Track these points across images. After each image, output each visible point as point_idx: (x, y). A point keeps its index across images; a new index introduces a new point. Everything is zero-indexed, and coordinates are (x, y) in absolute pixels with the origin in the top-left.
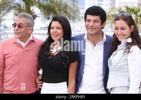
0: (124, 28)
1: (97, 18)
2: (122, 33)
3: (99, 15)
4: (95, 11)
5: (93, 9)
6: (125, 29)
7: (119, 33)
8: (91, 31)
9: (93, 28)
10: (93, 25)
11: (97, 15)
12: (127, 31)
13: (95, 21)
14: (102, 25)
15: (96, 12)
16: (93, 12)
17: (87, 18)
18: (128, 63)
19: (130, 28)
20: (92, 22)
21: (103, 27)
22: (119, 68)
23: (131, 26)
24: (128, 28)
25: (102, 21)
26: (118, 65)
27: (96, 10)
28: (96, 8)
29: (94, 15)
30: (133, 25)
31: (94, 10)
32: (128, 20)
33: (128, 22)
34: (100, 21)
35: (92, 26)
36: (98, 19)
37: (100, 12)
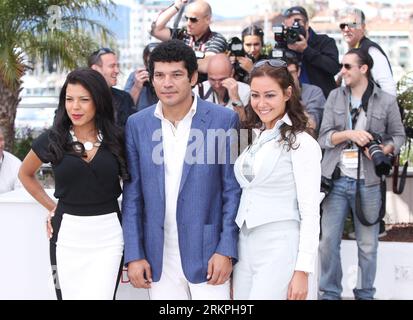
0: (272, 93)
1: (178, 66)
2: (267, 104)
3: (181, 60)
4: (170, 53)
5: (165, 49)
6: (273, 96)
8: (169, 97)
9: (171, 90)
10: (172, 85)
11: (177, 61)
12: (279, 101)
13: (175, 74)
14: (190, 81)
15: (175, 53)
16: (167, 55)
17: (155, 70)
19: (284, 93)
20: (167, 76)
21: (193, 84)
22: (275, 182)
23: (286, 87)
24: (280, 92)
25: (188, 71)
26: (274, 174)
27: (174, 49)
28: (173, 47)
29: (169, 61)
30: (290, 87)
31: (169, 50)
32: (280, 77)
33: (280, 80)
34: (186, 71)
36: (181, 69)
37: (182, 53)
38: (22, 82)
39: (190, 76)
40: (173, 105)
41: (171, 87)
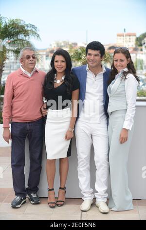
2: (121, 64)
6: (123, 61)
8: (92, 63)
9: (94, 61)
14: (101, 58)
17: (88, 53)
18: (125, 89)
19: (127, 60)
20: (93, 56)
25: (101, 55)
30: (129, 58)
36: (98, 53)
38: (4, 64)
40: (94, 67)
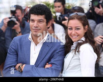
0: (79, 27)
1: (41, 17)
2: (76, 33)
3: (43, 14)
4: (38, 11)
5: (36, 8)
6: (79, 29)
7: (73, 33)
8: (36, 32)
10: (38, 26)
11: (41, 15)
12: (82, 31)
14: (47, 25)
15: (41, 11)
16: (37, 11)
18: (80, 63)
20: (36, 22)
21: (48, 27)
23: (85, 26)
25: (47, 20)
27: (41, 9)
30: (87, 26)
31: (38, 9)
32: (82, 20)
33: (82, 22)
34: (45, 20)
35: (36, 26)
37: (44, 11)
39: (47, 23)
41: (37, 27)
